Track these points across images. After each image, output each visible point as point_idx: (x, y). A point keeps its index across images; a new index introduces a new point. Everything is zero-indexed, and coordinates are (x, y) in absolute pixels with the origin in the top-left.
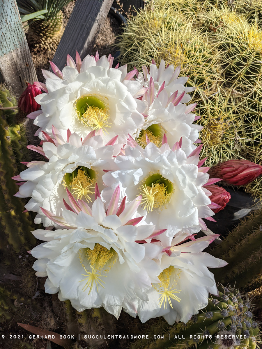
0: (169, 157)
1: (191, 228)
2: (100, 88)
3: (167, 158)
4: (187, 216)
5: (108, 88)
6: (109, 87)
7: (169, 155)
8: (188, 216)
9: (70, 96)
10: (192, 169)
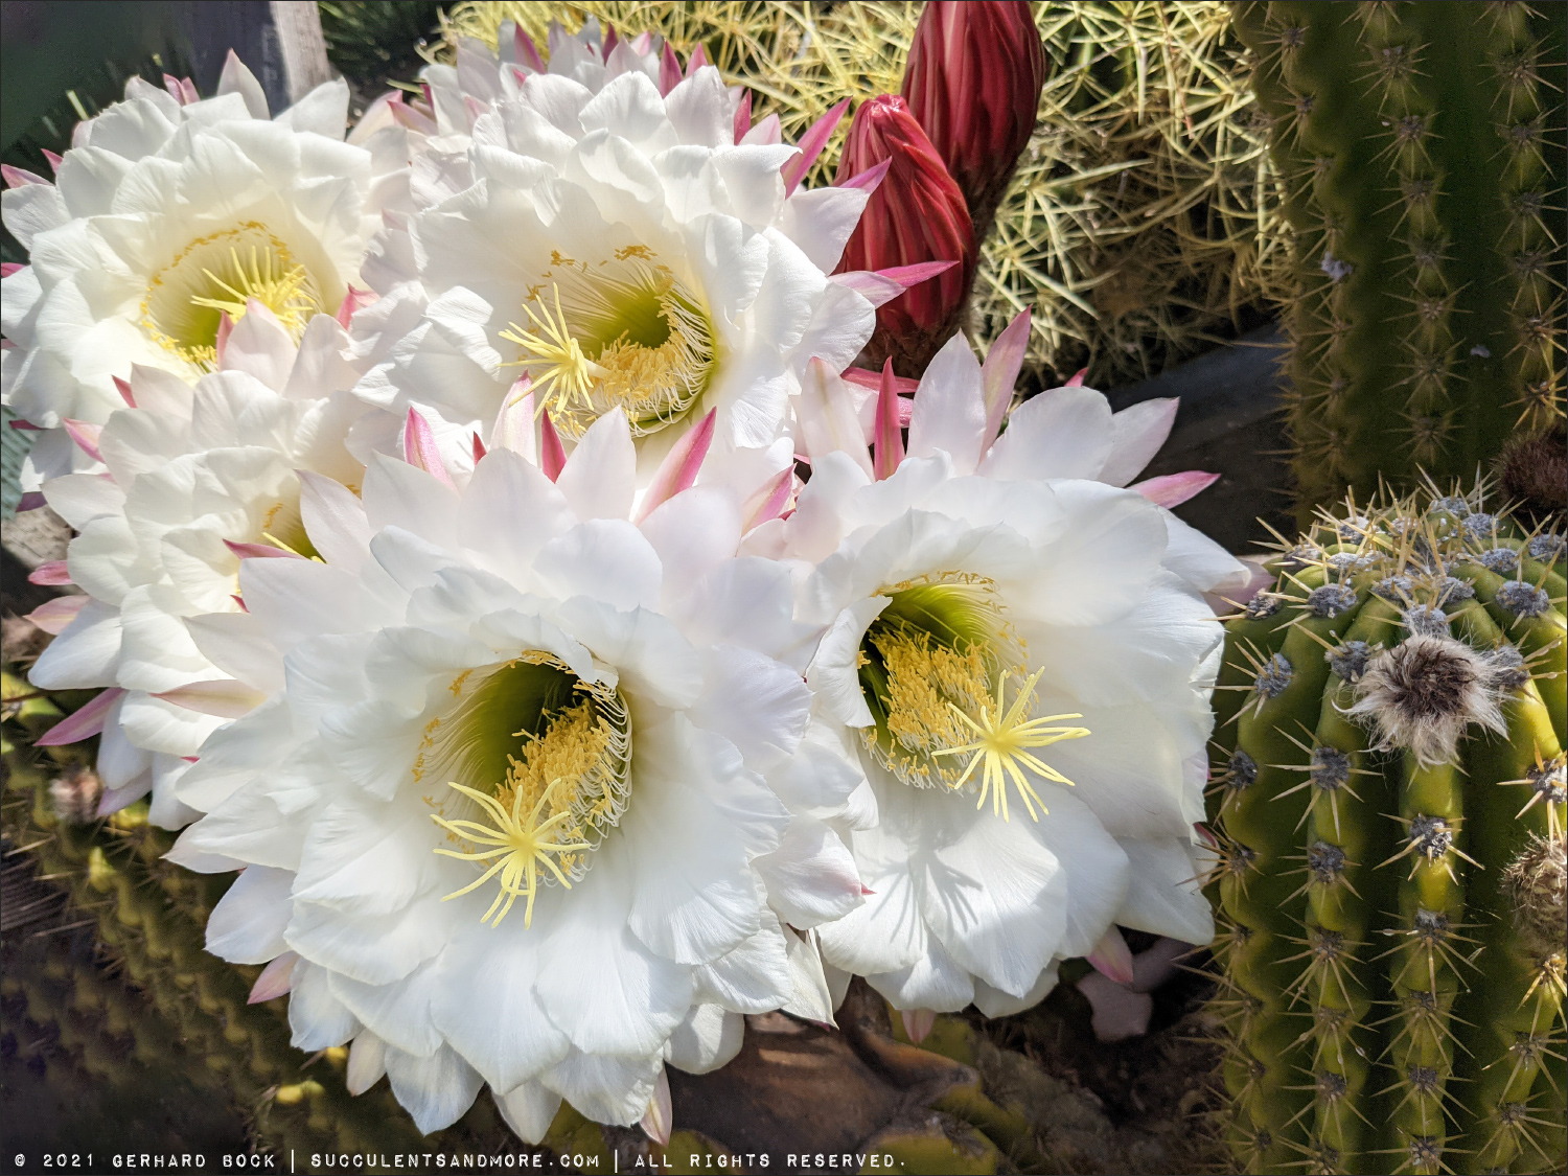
0: (513, 138)
1: (822, 332)
2: (178, 184)
3: (511, 148)
4: (752, 289)
5: (205, 164)
6: (208, 157)
7: (508, 130)
8: (759, 284)
9: (78, 285)
10: (626, 95)
